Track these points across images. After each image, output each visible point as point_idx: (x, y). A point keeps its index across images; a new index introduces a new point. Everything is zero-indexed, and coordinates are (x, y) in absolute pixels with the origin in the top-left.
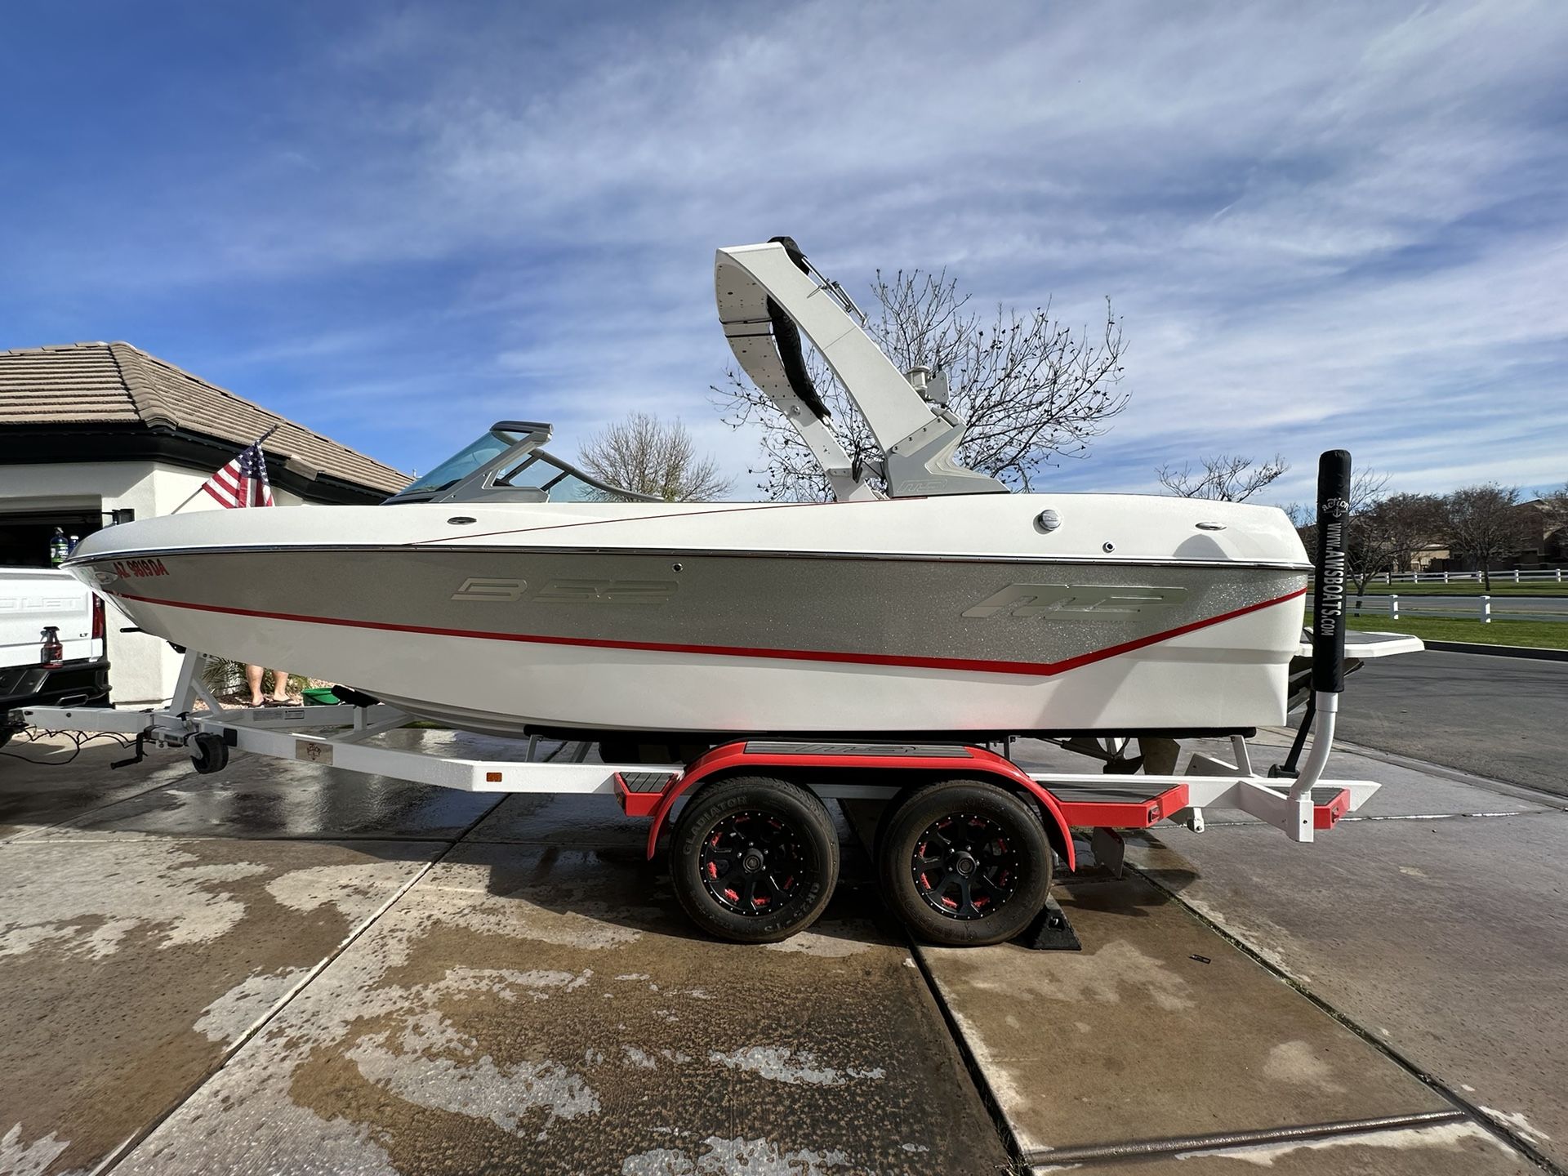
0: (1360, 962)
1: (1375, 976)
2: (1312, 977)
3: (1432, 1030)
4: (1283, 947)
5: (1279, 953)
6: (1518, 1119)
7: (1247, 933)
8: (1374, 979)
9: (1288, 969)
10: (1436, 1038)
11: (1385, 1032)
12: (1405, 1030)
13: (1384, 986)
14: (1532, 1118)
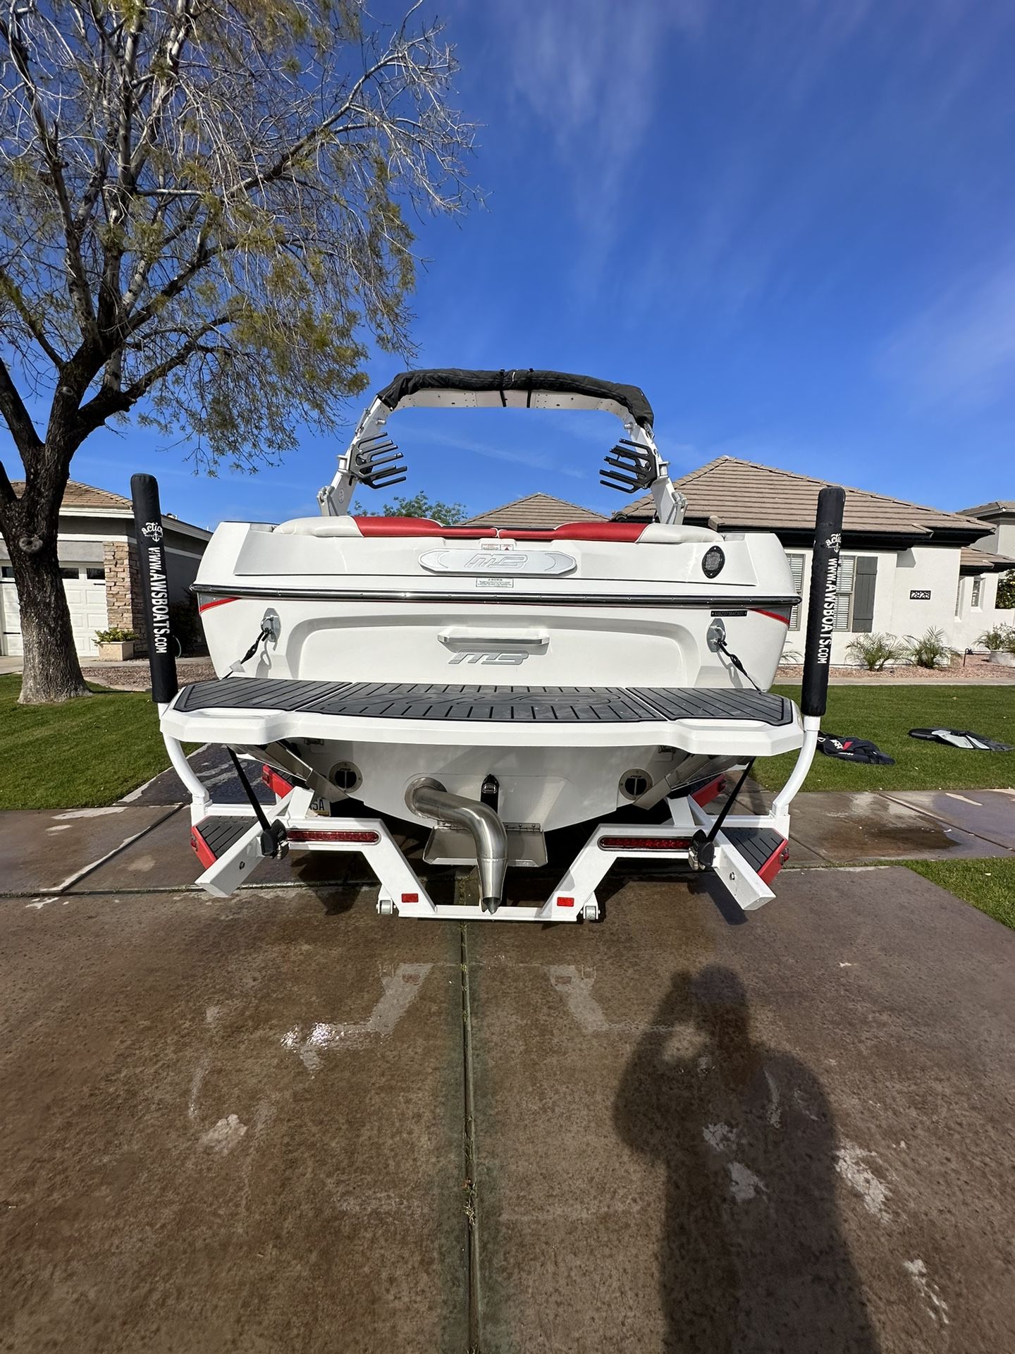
0: (161, 933)
1: (145, 930)
2: (176, 902)
3: (95, 919)
4: (209, 906)
5: (207, 901)
6: (40, 906)
7: (238, 898)
8: (144, 928)
9: (191, 896)
10: (90, 917)
11: (117, 901)
12: (108, 910)
13: (136, 927)
14: (34, 909)
